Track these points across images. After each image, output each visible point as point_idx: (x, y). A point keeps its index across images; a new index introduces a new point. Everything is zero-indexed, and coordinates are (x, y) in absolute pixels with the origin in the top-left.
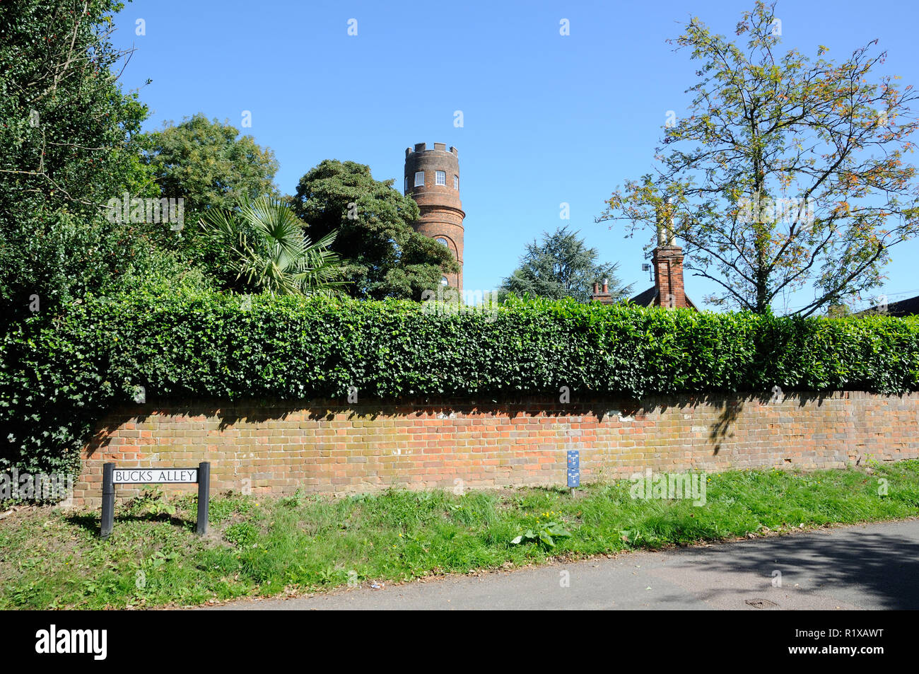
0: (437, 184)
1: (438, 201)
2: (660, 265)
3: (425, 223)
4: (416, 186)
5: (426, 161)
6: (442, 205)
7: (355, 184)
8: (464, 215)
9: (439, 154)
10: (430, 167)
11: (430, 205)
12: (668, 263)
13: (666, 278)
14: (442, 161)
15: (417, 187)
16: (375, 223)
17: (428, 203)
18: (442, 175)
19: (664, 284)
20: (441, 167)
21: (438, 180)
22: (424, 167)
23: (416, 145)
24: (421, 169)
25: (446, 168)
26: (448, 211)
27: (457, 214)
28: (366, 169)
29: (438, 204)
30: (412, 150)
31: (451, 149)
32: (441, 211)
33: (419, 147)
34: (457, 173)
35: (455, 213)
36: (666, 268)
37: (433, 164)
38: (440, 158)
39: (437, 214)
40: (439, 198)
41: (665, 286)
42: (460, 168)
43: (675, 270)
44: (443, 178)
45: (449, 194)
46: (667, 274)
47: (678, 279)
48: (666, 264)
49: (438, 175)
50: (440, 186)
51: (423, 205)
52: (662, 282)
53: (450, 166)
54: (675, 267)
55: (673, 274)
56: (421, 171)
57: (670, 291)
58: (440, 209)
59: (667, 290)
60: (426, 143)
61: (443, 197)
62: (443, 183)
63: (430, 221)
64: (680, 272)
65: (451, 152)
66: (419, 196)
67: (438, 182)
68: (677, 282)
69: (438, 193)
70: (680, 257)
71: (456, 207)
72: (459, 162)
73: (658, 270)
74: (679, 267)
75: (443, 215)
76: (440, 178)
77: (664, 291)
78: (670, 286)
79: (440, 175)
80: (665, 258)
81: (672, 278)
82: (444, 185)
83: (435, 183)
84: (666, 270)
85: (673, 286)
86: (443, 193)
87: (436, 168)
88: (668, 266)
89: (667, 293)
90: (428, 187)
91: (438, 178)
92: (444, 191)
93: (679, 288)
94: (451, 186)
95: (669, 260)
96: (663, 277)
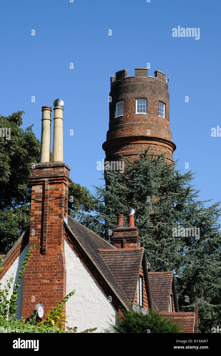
0: (137, 113)
1: (137, 132)
2: (34, 188)
3: (125, 155)
4: (116, 116)
5: (126, 90)
6: (141, 135)
8: (174, 147)
9: (139, 80)
10: (130, 95)
12: (44, 185)
13: (39, 205)
14: (144, 87)
15: (118, 118)
17: (127, 134)
18: (143, 103)
19: (36, 213)
20: (142, 94)
22: (123, 96)
23: (116, 73)
25: (147, 94)
26: (149, 142)
27: (161, 144)
29: (137, 135)
30: (114, 76)
31: (156, 72)
32: (141, 142)
33: (120, 74)
34: (162, 99)
35: (157, 143)
36: (41, 191)
37: (133, 92)
38: (142, 84)
39: (136, 145)
40: (139, 128)
41: (36, 215)
42: (168, 93)
43: (52, 193)
44: (144, 106)
45: (151, 123)
46: (41, 200)
47: (55, 204)
48: (42, 186)
49: (138, 103)
50: (140, 115)
51: (121, 136)
52: (34, 210)
53: (154, 92)
54: (52, 190)
55: (49, 199)
56: (121, 100)
57: (42, 221)
58: (140, 140)
59: (39, 221)
60: (126, 70)
61: (143, 126)
62: (144, 112)
63: (129, 154)
64: (58, 195)
65: (156, 76)
66: (118, 128)
67: (138, 111)
68: (53, 209)
69: (138, 122)
70: (60, 175)
71: (159, 136)
72: (166, 87)
73: (33, 194)
74: (57, 190)
75: (143, 146)
76: (141, 106)
77: (35, 221)
78: (42, 215)
79: (141, 103)
80: (40, 178)
81: (47, 204)
82: (145, 113)
83: (135, 112)
84: (40, 193)
85: (46, 215)
86: (143, 122)
87: (136, 96)
88: (43, 188)
89: (39, 224)
90: (128, 117)
91: (138, 107)
92: (145, 120)
93: (55, 217)
94: (154, 114)
95: (44, 181)
96: (36, 204)
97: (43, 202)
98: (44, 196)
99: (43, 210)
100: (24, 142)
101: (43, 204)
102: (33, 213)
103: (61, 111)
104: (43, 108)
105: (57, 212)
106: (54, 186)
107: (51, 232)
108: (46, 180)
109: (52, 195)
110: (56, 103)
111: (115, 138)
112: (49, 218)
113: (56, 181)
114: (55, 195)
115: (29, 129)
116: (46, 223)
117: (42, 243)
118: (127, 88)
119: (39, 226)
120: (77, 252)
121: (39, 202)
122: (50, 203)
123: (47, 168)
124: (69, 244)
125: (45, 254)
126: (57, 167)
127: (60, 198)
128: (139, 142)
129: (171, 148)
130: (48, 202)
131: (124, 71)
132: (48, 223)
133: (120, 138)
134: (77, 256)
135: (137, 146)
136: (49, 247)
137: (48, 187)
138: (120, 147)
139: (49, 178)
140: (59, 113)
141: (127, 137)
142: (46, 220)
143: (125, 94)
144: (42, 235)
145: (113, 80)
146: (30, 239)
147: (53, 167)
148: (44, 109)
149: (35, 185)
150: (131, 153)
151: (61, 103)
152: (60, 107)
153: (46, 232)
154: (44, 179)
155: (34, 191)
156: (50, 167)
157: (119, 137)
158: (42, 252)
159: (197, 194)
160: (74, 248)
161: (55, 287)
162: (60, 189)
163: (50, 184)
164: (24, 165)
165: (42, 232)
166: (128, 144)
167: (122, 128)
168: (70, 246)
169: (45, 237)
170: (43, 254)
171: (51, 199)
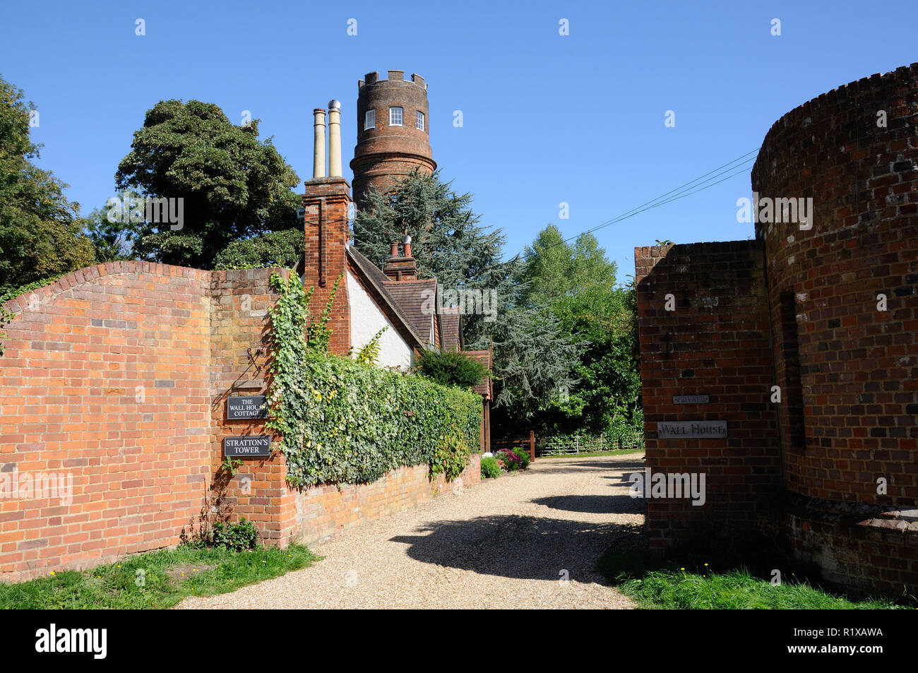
0: (391, 125)
1: (393, 147)
2: (308, 209)
3: (378, 175)
4: (366, 129)
5: (378, 96)
6: (397, 151)
7: (186, 130)
8: (435, 167)
9: (394, 85)
10: (382, 103)
11: (380, 152)
12: (320, 205)
13: (315, 229)
14: (399, 93)
15: (368, 130)
16: (198, 179)
17: (378, 149)
18: (399, 113)
19: (311, 238)
20: (396, 102)
21: (393, 120)
22: (375, 103)
23: (365, 76)
24: (371, 106)
25: (404, 102)
26: (407, 159)
27: (420, 162)
28: (212, 109)
29: (392, 151)
30: (363, 79)
31: (413, 76)
32: (397, 159)
33: (370, 77)
34: (421, 108)
35: (415, 161)
36: (317, 212)
37: (386, 99)
38: (397, 90)
39: (390, 163)
40: (394, 143)
41: (312, 241)
42: (427, 102)
43: (330, 215)
44: (400, 116)
45: (408, 136)
46: (317, 223)
47: (335, 228)
48: (317, 206)
49: (392, 112)
50: (395, 127)
51: (373, 152)
52: (310, 236)
53: (411, 100)
54: (330, 211)
55: (326, 222)
56: (372, 109)
57: (320, 248)
58: (395, 157)
59: (316, 248)
60: (377, 72)
61: (399, 140)
62: (400, 123)
63: (382, 173)
64: (338, 218)
65: (413, 81)
66: (369, 142)
67: (393, 122)
68: (332, 234)
69: (392, 136)
70: (340, 193)
71: (417, 153)
72: (425, 94)
73: (308, 216)
74: (337, 211)
75: (399, 164)
76: (396, 116)
77: (311, 248)
78: (320, 241)
79: (396, 113)
80: (315, 197)
81: (325, 227)
82: (401, 125)
83: (389, 124)
84: (316, 215)
85: (325, 241)
86: (399, 136)
87: (390, 103)
88: (320, 209)
89: (315, 252)
90: (381, 129)
91: (393, 117)
92: (401, 133)
93: (336, 243)
94: (411, 126)
95: (320, 200)
96: (311, 228)
97: (320, 226)
98: (320, 218)
99: (320, 235)
100: (263, 157)
101: (320, 228)
102: (308, 239)
103: (337, 114)
104: (315, 110)
105: (337, 237)
106: (332, 207)
107: (332, 261)
108: (322, 198)
109: (331, 217)
110: (331, 106)
111: (365, 154)
112: (328, 244)
113: (335, 201)
114: (334, 217)
115: (268, 141)
116: (324, 251)
117: (320, 274)
118: (379, 95)
119: (316, 254)
120: (363, 284)
121: (315, 225)
122: (329, 227)
123: (324, 184)
124: (352, 275)
125: (324, 287)
126: (335, 183)
127: (340, 220)
128: (394, 159)
129: (431, 167)
130: (326, 226)
131: (375, 73)
132: (327, 251)
133: (372, 154)
134: (363, 289)
135: (392, 165)
136: (330, 279)
137: (325, 207)
138: (371, 165)
139: (327, 196)
140: (336, 117)
141: (379, 154)
142: (325, 247)
143: (376, 101)
144: (320, 265)
145: (362, 84)
146: (306, 270)
147: (331, 183)
148: (316, 112)
149: (309, 205)
150: (384, 173)
151: (338, 105)
152: (335, 109)
153: (325, 261)
154: (320, 198)
155: (308, 212)
156: (327, 183)
157: (370, 153)
158: (322, 284)
159: (479, 219)
160: (360, 280)
161: (339, 325)
162: (340, 210)
163: (327, 203)
164: (263, 186)
165: (320, 261)
166: (381, 162)
167: (374, 142)
168: (355, 278)
169: (325, 267)
170: (322, 287)
171: (330, 221)
